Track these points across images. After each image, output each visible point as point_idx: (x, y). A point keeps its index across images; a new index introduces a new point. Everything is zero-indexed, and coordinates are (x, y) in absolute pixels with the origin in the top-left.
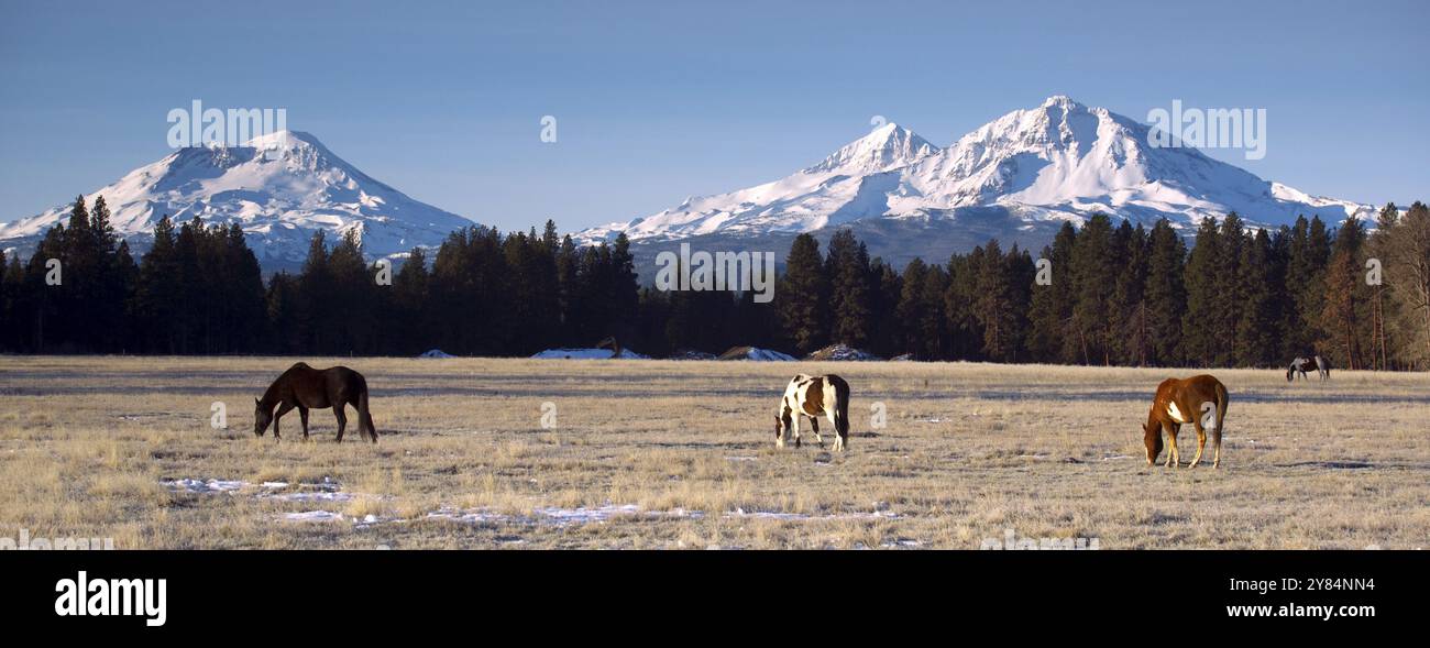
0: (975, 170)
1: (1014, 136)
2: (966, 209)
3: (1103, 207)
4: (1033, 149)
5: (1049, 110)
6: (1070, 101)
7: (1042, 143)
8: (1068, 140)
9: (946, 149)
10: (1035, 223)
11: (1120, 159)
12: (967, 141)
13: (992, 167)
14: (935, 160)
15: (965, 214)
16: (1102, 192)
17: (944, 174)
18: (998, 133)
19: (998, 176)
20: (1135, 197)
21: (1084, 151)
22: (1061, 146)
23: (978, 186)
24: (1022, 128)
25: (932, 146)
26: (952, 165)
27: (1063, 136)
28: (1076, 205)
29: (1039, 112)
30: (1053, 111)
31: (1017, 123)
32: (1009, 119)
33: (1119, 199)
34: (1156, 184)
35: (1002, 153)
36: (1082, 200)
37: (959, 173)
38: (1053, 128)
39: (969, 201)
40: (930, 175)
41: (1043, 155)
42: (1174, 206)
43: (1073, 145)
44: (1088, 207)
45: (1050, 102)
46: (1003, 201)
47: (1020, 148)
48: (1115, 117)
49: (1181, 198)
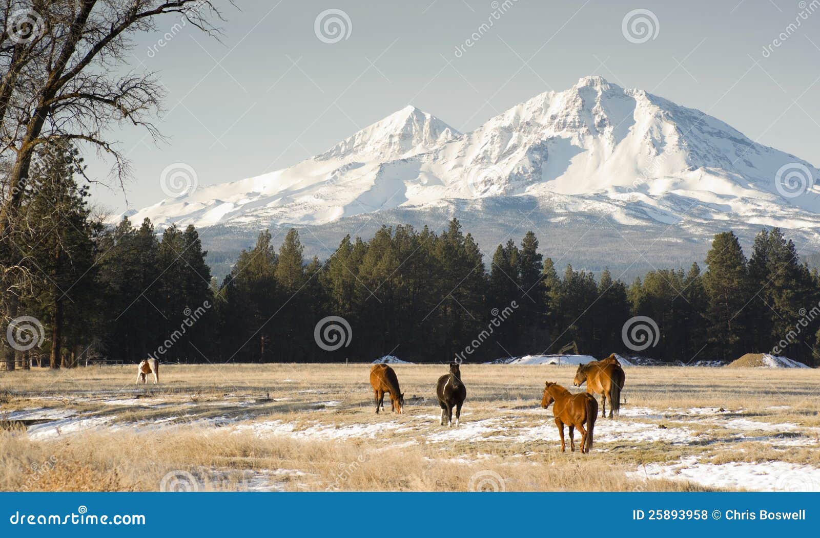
0: (502, 156)
1: (544, 120)
2: (494, 199)
3: (641, 197)
4: (565, 134)
5: (581, 91)
6: (604, 82)
7: (574, 127)
8: (602, 124)
9: (470, 134)
10: (569, 214)
11: (658, 145)
12: (492, 125)
13: (520, 153)
14: (458, 146)
15: (494, 205)
16: (640, 181)
17: (468, 161)
18: (526, 116)
19: (527, 163)
20: (676, 185)
21: (620, 136)
22: (595, 131)
23: (506, 174)
24: (552, 111)
25: (454, 131)
26: (476, 151)
27: (597, 119)
28: (613, 195)
29: (571, 93)
30: (586, 93)
31: (547, 106)
32: (538, 101)
33: (659, 188)
34: (699, 171)
35: (532, 139)
36: (619, 189)
37: (484, 159)
38: (586, 109)
39: (496, 190)
40: (452, 162)
41: (575, 142)
42: (721, 196)
43: (608, 130)
44: (626, 197)
45: (582, 83)
46: (533, 191)
47: (550, 132)
48: (653, 99)
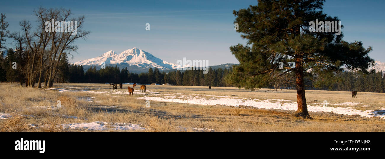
0: (123, 57)
1: (129, 53)
2: (122, 63)
3: (141, 63)
4: (131, 55)
5: (134, 49)
6: (136, 48)
7: (132, 54)
8: (136, 54)
9: (119, 54)
10: (131, 65)
11: (143, 57)
12: (122, 53)
13: (125, 57)
14: (118, 56)
15: (122, 64)
16: (141, 61)
17: (119, 58)
18: (126, 52)
19: (126, 58)
20: (145, 62)
21: (138, 55)
22: (135, 54)
23: (123, 60)
24: (130, 52)
25: (117, 54)
26: (120, 56)
27: (135, 53)
28: (137, 63)
29: (132, 50)
30: (134, 50)
31: (129, 51)
32: (128, 50)
33: (143, 62)
34: (148, 60)
35: (127, 55)
36: (138, 62)
37: (121, 58)
38: (134, 52)
39: (122, 62)
40: (117, 58)
41: (132, 56)
42: (151, 63)
43: (137, 54)
44: (139, 63)
45: (134, 48)
46: (127, 62)
47: (129, 55)
48: (143, 51)
49: (151, 62)
